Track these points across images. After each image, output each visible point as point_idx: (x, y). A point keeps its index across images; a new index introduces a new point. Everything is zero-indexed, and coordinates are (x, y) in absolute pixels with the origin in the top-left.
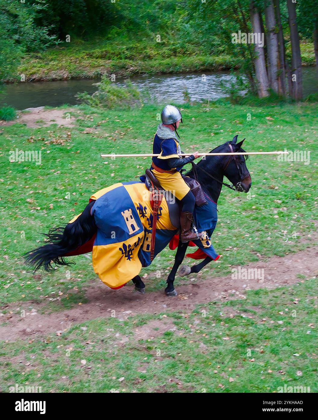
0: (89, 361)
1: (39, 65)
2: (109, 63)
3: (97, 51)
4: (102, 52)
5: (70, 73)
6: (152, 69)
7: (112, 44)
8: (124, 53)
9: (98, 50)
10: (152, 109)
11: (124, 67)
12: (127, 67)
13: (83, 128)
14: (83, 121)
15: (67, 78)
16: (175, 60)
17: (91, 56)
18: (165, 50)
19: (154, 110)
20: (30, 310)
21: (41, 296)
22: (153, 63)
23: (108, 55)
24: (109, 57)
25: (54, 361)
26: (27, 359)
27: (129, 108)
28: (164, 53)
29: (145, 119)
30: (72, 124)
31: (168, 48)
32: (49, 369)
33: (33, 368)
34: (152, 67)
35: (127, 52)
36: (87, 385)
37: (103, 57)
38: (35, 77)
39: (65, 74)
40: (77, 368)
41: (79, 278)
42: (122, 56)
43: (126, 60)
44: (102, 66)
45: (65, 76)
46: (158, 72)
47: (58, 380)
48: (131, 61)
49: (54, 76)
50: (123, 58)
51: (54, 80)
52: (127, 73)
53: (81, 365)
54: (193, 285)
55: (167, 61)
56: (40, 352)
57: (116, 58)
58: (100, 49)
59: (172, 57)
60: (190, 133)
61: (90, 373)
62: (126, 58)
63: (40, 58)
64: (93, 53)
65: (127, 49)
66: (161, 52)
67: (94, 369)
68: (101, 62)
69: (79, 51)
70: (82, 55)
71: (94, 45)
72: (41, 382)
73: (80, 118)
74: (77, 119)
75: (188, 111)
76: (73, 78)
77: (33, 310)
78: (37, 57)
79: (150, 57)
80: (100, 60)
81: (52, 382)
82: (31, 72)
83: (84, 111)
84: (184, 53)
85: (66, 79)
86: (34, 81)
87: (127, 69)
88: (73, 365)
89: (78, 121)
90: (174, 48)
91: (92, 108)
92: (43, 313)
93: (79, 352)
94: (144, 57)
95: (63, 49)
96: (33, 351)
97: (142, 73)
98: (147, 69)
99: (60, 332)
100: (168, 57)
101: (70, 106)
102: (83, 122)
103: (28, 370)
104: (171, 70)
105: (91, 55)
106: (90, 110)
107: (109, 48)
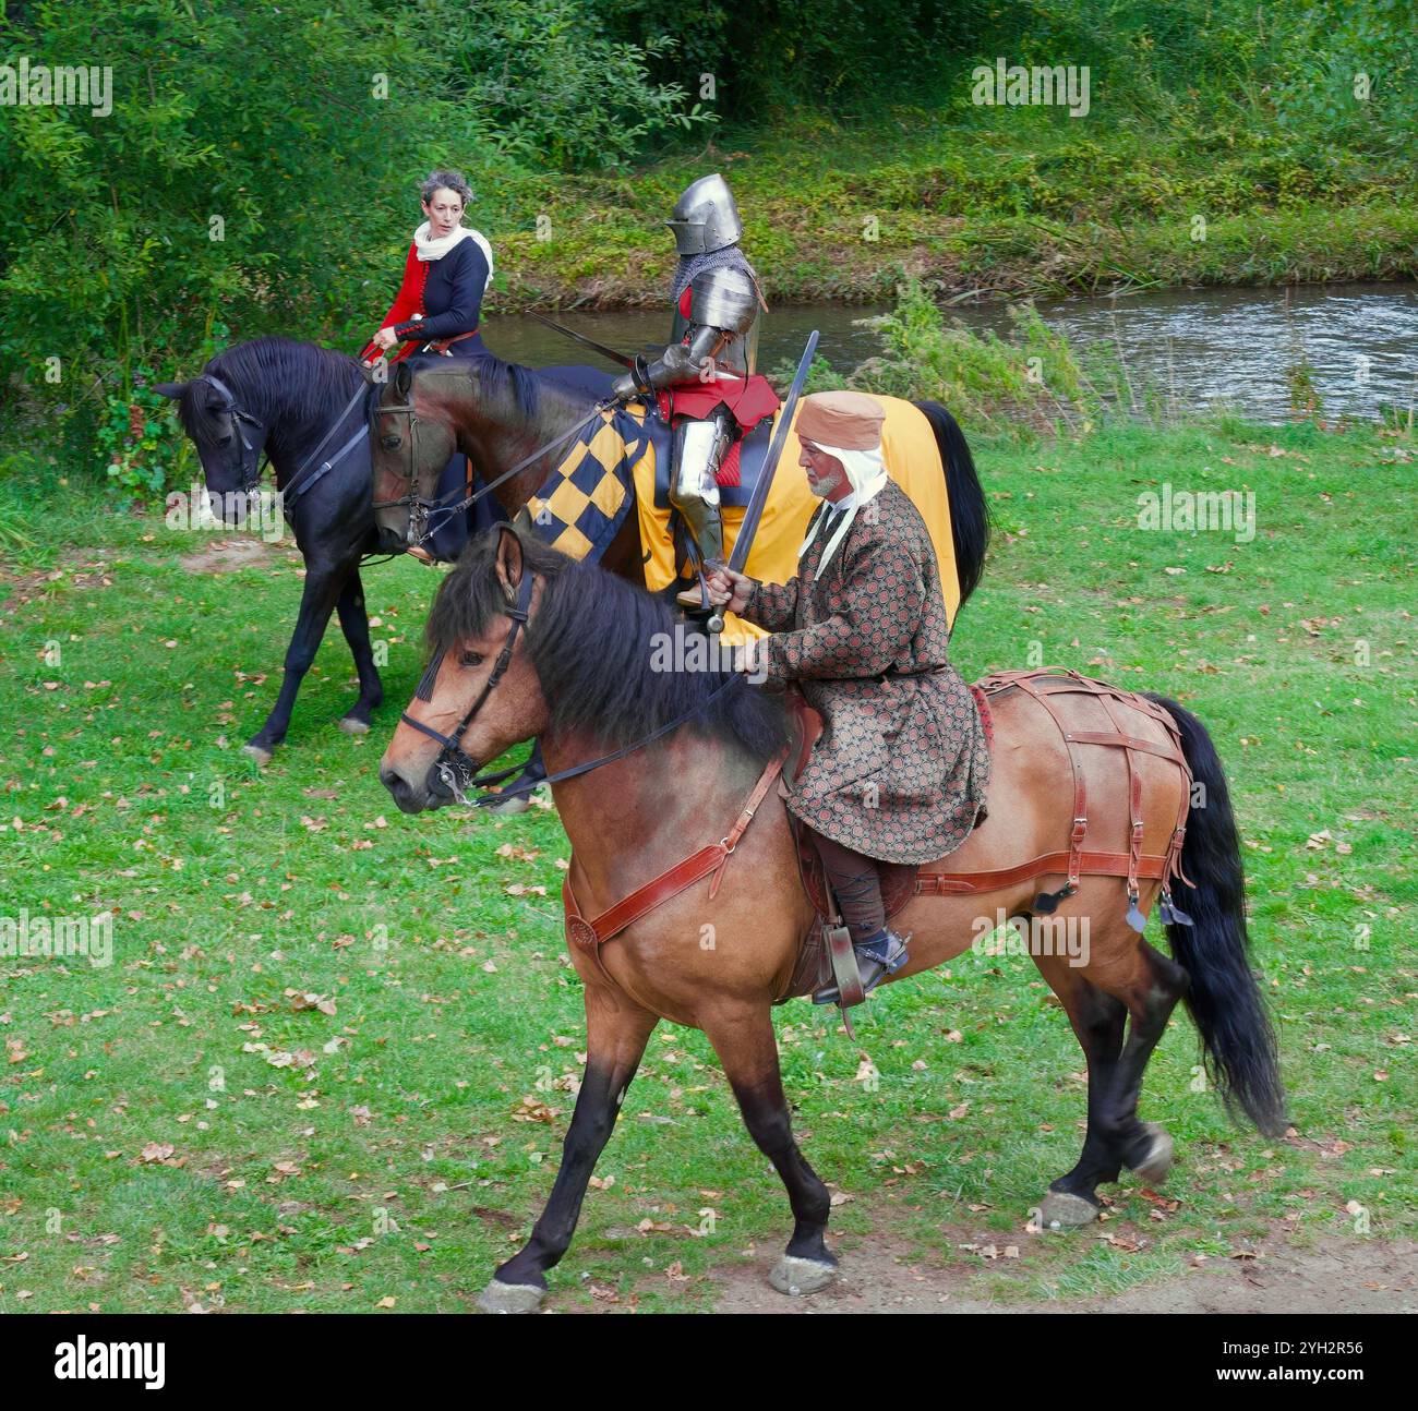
1: (620, 234)
2: (957, 232)
3: (898, 174)
4: (921, 179)
6: (1158, 262)
7: (970, 141)
8: (1025, 183)
9: (904, 167)
10: (1130, 447)
11: (1019, 252)
12: (1035, 251)
16: (1272, 223)
17: (867, 196)
18: (1226, 175)
19: (1140, 450)
22: (1162, 233)
23: (951, 192)
24: (955, 202)
27: (1027, 439)
28: (1221, 186)
29: (1092, 490)
31: (1238, 164)
34: (1156, 252)
35: (1037, 181)
37: (924, 201)
38: (602, 287)
42: (1018, 199)
43: (1035, 219)
44: (915, 243)
46: (1184, 281)
48: (1058, 225)
50: (1018, 208)
55: (1234, 225)
57: (985, 207)
58: (914, 162)
59: (1257, 208)
62: (1034, 208)
63: (628, 203)
64: (878, 182)
65: (1042, 168)
66: (1201, 183)
68: (914, 222)
69: (812, 170)
70: (826, 189)
71: (883, 147)
75: (1308, 457)
78: (612, 197)
79: (1148, 209)
80: (912, 216)
82: (581, 267)
84: (1317, 191)
86: (591, 307)
87: (1036, 260)
90: (1269, 168)
94: (1124, 205)
95: (741, 162)
97: (1107, 282)
98: (1131, 264)
100: (1236, 210)
104: (1248, 268)
105: (870, 194)
107: (954, 161)
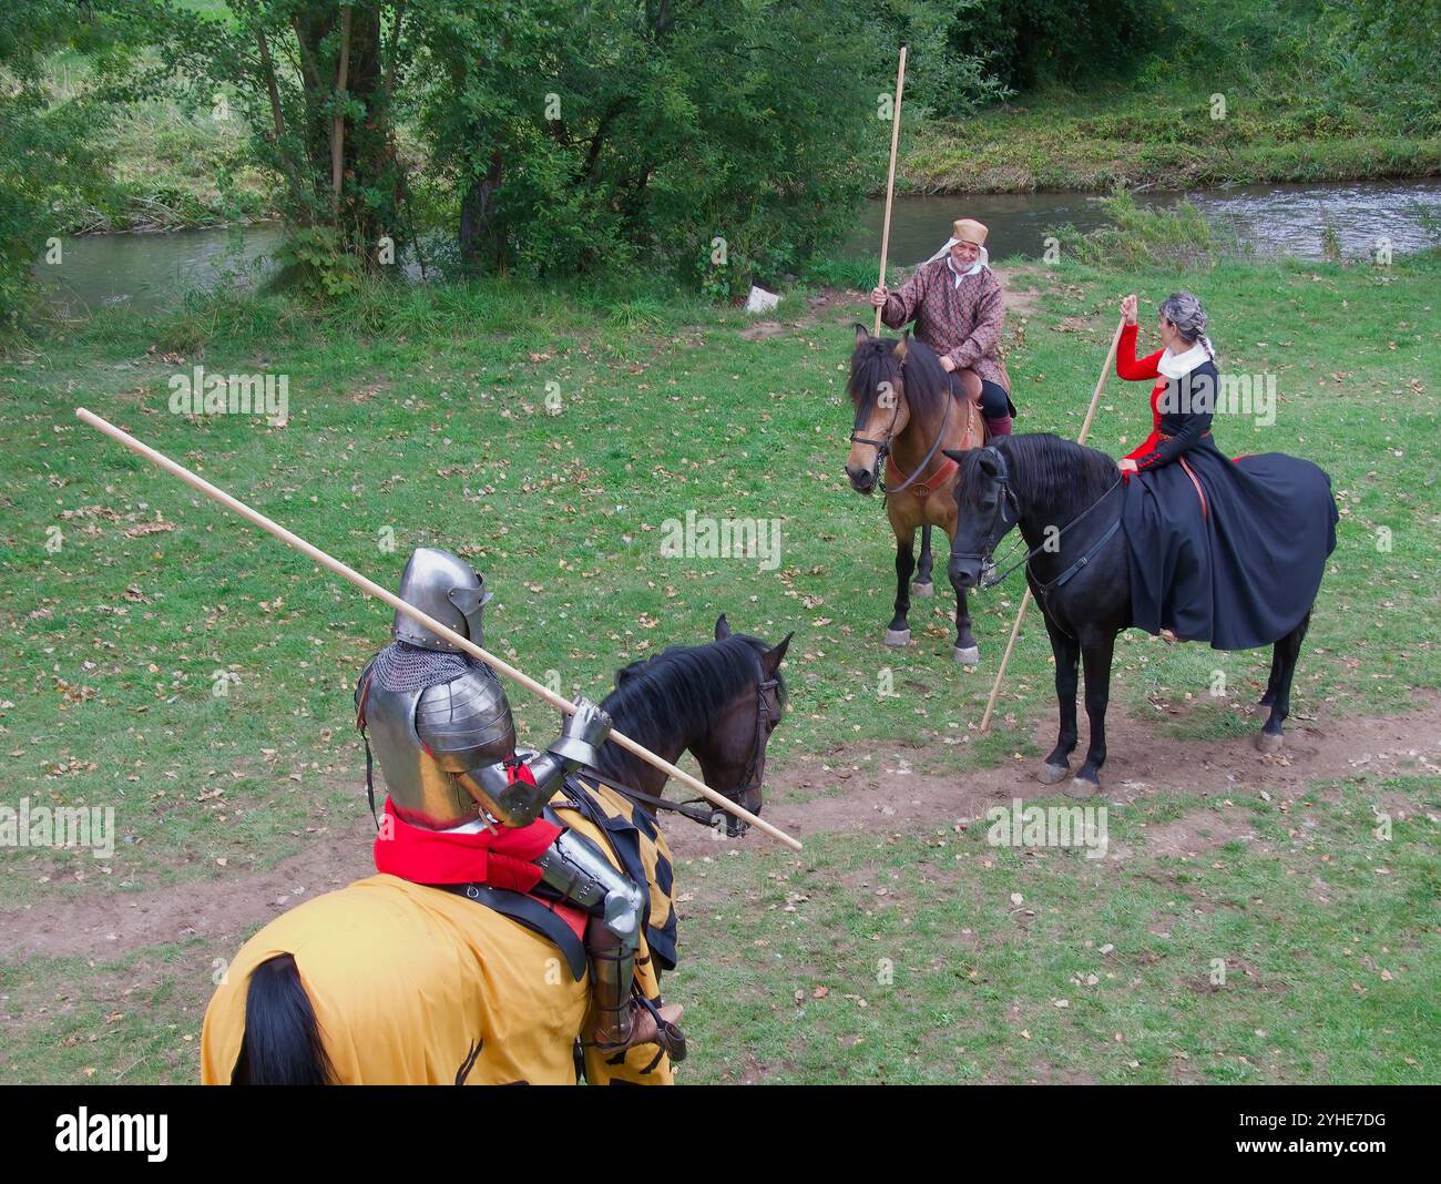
0: (1029, 897)
1: (958, 153)
2: (1138, 152)
3: (1107, 120)
4: (1119, 122)
5: (1036, 174)
6: (1247, 168)
7: (1146, 101)
8: (1176, 125)
9: (1110, 116)
10: (1237, 275)
11: (1173, 163)
12: (1181, 163)
13: (1057, 318)
14: (1059, 299)
15: (1026, 186)
16: (1311, 147)
17: (1090, 131)
18: (1286, 120)
19: (1244, 277)
20: (896, 764)
21: (924, 731)
22: (1255, 153)
23: (1135, 130)
24: (1138, 135)
25: (945, 891)
26: (879, 879)
27: (1180, 269)
28: (1283, 126)
29: (1218, 299)
30: (1029, 305)
31: (1294, 114)
32: (932, 909)
33: (893, 902)
34: (1247, 163)
35: (1183, 124)
36: (1020, 954)
37: (1121, 135)
38: (947, 182)
39: (1022, 177)
40: (1000, 913)
41: (1021, 692)
42: (1172, 133)
43: (1181, 145)
44: (1116, 158)
45: (1022, 183)
46: (1262, 179)
47: (951, 936)
48: (1194, 148)
49: (994, 183)
50: (1172, 138)
51: (992, 192)
52: (1181, 178)
53: (1011, 905)
54: (1308, 730)
55: (1288, 148)
56: (913, 866)
57: (1154, 138)
58: (1116, 113)
59: (1303, 139)
60: (1333, 340)
61: (1031, 925)
62: (1181, 139)
63: (963, 136)
64: (1096, 124)
65: (1185, 117)
66: (1273, 124)
67: (1040, 918)
68: (1115, 146)
69: (1061, 118)
70: (1068, 128)
71: (1099, 104)
72: (911, 938)
73: (1051, 290)
74: (1044, 294)
75: (1334, 281)
76: (1040, 189)
77: (903, 763)
78: (953, 133)
79: (1243, 140)
80: (1114, 143)
81: (937, 941)
82: (937, 171)
83: (1060, 275)
84: (1336, 129)
85: (1024, 191)
86: (942, 192)
87: (1181, 168)
88: (991, 904)
89: (1045, 298)
90: (1311, 116)
91: (1084, 268)
92: (926, 773)
93: (1008, 874)
94: (1229, 137)
95: (1023, 113)
96: (896, 863)
97: (1220, 180)
98: (1233, 170)
99: (964, 820)
100: (1291, 139)
101: (1030, 260)
102: (1057, 303)
103: (881, 905)
104: (1296, 172)
105: (1093, 131)
106: (1079, 271)
107: (1138, 113)
